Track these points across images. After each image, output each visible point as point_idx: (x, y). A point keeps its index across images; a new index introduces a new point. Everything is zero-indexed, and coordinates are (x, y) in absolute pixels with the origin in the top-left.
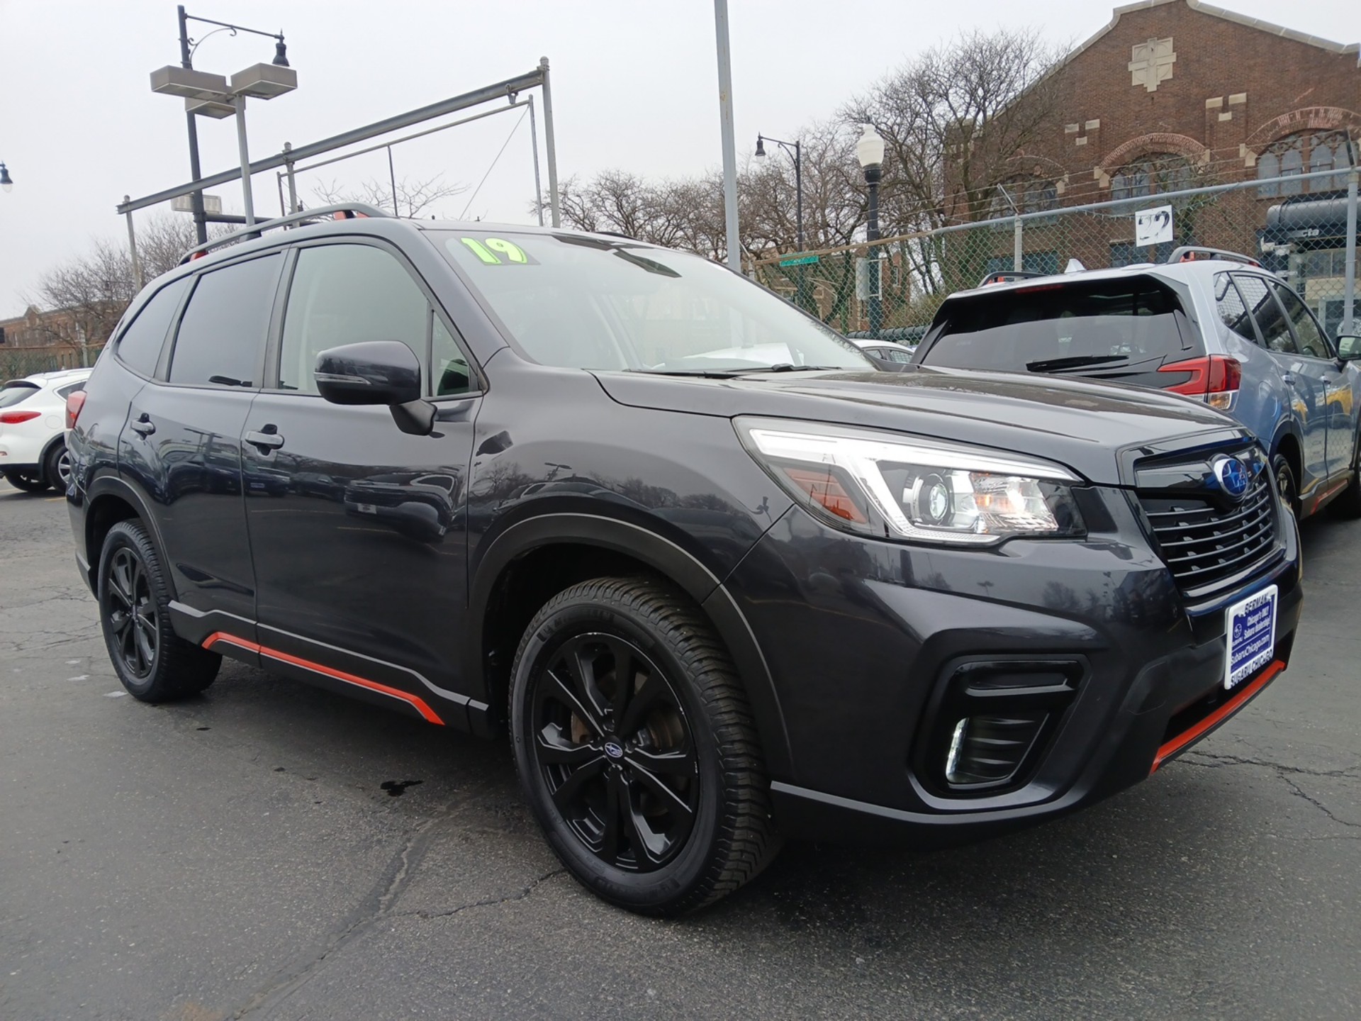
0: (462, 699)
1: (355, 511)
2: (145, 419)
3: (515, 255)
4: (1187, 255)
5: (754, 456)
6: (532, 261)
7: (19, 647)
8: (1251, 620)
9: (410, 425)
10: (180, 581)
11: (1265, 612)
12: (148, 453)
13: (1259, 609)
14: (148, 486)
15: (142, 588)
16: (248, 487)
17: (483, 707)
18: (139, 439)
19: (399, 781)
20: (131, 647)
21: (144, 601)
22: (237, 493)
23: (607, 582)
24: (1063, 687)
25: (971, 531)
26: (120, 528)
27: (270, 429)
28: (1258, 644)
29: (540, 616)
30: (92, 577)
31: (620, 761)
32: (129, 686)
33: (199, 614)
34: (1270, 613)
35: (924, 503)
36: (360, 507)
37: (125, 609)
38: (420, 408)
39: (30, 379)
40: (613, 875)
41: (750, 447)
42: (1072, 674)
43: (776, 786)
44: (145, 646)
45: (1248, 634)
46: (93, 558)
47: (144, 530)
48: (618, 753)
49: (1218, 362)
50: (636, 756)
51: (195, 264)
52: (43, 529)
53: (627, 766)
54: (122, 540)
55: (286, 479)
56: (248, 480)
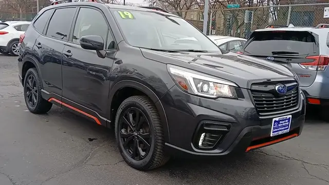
0: (106, 119)
1: (90, 73)
2: (39, 44)
3: (130, 16)
4: (322, 26)
5: (169, 73)
6: (134, 18)
7: (2, 97)
8: (281, 122)
9: (101, 56)
10: (45, 85)
11: (287, 121)
12: (39, 52)
13: (285, 120)
14: (38, 59)
15: (34, 85)
16: (63, 63)
17: (110, 121)
18: (38, 49)
19: (92, 138)
20: (31, 100)
21: (35, 88)
22: (60, 64)
23: (137, 96)
24: (226, 130)
25: (212, 95)
26: (31, 70)
27: (69, 51)
28: (284, 128)
29: (123, 102)
30: (23, 81)
31: (137, 136)
32: (29, 109)
33: (49, 93)
34: (289, 121)
35: (202, 88)
36: (91, 72)
37: (30, 90)
38: (103, 52)
39: (6, 22)
40: (134, 161)
41: (169, 71)
42: (228, 127)
43: (166, 144)
44: (35, 99)
45: (279, 125)
46: (23, 77)
47: (36, 70)
48: (136, 134)
49: (322, 57)
50: (140, 135)
51: (55, 6)
52: (7, 65)
53: (138, 137)
54: (31, 73)
55: (72, 63)
56: (63, 61)
